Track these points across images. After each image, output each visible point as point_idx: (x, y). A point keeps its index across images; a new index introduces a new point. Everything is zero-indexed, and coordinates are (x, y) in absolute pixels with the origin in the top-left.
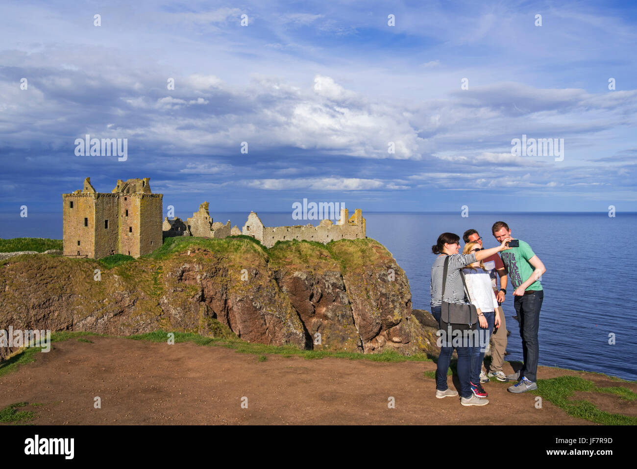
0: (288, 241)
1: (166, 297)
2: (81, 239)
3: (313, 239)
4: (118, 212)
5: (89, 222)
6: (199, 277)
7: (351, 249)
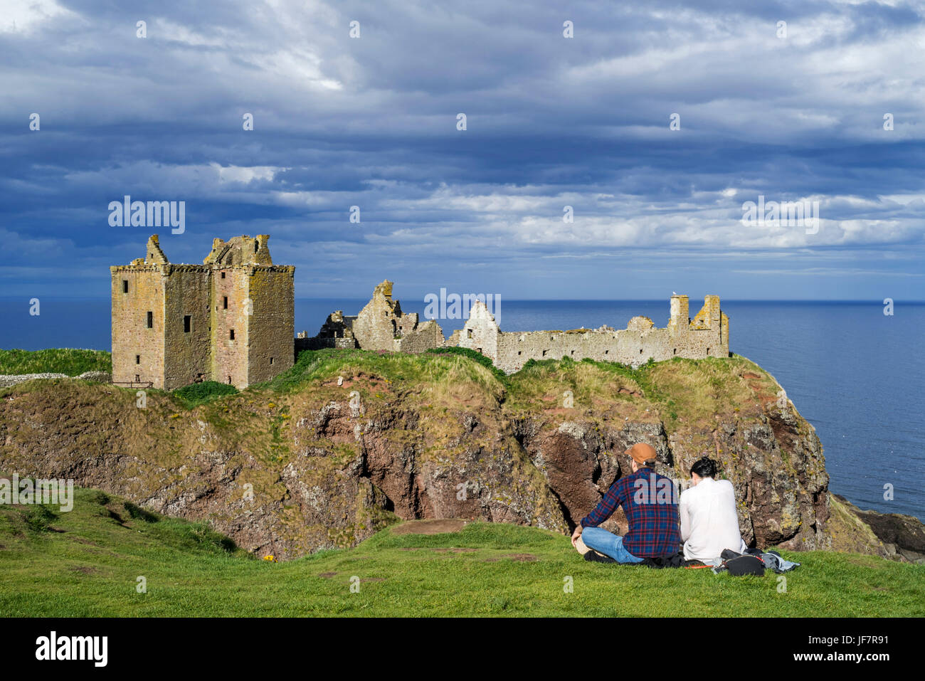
0: (551, 361)
1: (295, 466)
2: (142, 352)
3: (608, 358)
4: (210, 301)
5: (154, 319)
6: (357, 428)
7: (692, 379)
